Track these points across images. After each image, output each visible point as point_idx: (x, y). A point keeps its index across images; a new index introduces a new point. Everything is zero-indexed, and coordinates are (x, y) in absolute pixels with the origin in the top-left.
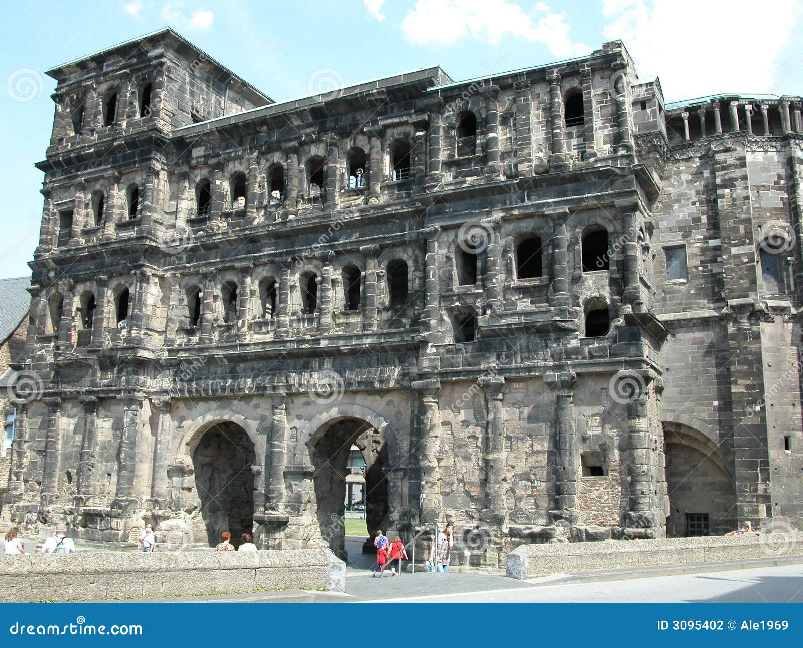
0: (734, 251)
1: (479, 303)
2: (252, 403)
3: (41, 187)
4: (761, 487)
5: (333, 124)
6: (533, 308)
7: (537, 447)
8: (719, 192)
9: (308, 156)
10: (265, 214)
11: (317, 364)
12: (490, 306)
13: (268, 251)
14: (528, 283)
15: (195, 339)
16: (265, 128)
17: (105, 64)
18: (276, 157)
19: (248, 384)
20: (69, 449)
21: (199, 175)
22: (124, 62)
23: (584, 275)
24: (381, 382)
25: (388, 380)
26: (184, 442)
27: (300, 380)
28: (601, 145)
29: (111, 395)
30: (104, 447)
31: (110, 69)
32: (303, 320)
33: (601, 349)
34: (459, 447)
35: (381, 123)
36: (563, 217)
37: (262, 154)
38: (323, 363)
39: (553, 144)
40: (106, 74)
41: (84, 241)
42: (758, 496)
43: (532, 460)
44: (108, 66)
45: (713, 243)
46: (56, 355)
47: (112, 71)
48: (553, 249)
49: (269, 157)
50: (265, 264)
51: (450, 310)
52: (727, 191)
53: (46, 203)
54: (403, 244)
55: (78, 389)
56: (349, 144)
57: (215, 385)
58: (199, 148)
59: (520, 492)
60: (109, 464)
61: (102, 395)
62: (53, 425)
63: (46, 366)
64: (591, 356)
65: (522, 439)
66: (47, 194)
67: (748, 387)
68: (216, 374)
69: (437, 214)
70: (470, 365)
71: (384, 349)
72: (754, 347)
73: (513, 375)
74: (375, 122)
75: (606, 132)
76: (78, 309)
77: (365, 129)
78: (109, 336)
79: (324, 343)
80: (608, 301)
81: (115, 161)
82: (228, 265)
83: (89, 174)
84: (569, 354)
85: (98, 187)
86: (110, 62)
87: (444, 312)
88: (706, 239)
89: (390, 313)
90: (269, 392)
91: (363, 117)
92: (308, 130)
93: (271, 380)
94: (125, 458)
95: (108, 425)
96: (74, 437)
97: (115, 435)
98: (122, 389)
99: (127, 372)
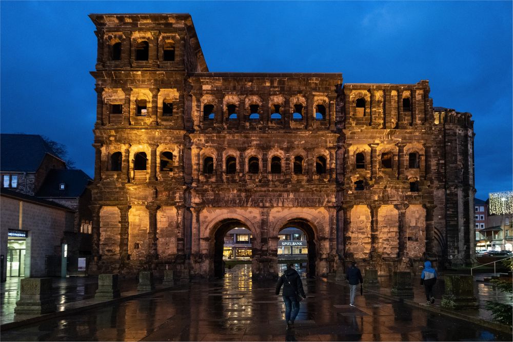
0: (451, 165)
2: (248, 211)
4: (456, 244)
5: (288, 89)
7: (391, 230)
8: (447, 144)
9: (273, 101)
10: (250, 125)
11: (286, 195)
13: (255, 143)
15: (213, 179)
16: (250, 83)
18: (254, 98)
19: (249, 202)
20: (137, 231)
21: (205, 100)
22: (153, 25)
23: (410, 169)
24: (319, 203)
25: (322, 203)
29: (169, 204)
30: (162, 230)
31: (144, 27)
32: (275, 176)
33: (418, 196)
34: (360, 230)
35: (314, 93)
36: (404, 146)
37: (248, 96)
38: (289, 195)
40: (140, 29)
42: (455, 247)
43: (389, 234)
45: (441, 162)
46: (123, 184)
47: (146, 28)
48: (399, 158)
49: (250, 98)
50: (252, 149)
51: (354, 177)
52: (449, 144)
55: (144, 201)
56: (295, 100)
57: (230, 202)
58: (207, 86)
59: (385, 246)
60: (167, 238)
61: (162, 204)
62: (125, 220)
64: (415, 199)
65: (386, 227)
67: (453, 212)
68: (229, 197)
69: (351, 138)
71: (321, 191)
72: (455, 199)
74: (311, 92)
75: (419, 116)
76: (133, 160)
78: (160, 176)
80: (418, 179)
81: (156, 82)
82: (231, 147)
83: (136, 86)
84: (407, 197)
86: (143, 22)
88: (439, 160)
89: (318, 176)
90: (261, 205)
91: (304, 89)
92: (274, 89)
93: (262, 201)
94: (181, 236)
95: (164, 219)
96: (139, 225)
97: (170, 225)
98: (177, 202)
99: (180, 194)
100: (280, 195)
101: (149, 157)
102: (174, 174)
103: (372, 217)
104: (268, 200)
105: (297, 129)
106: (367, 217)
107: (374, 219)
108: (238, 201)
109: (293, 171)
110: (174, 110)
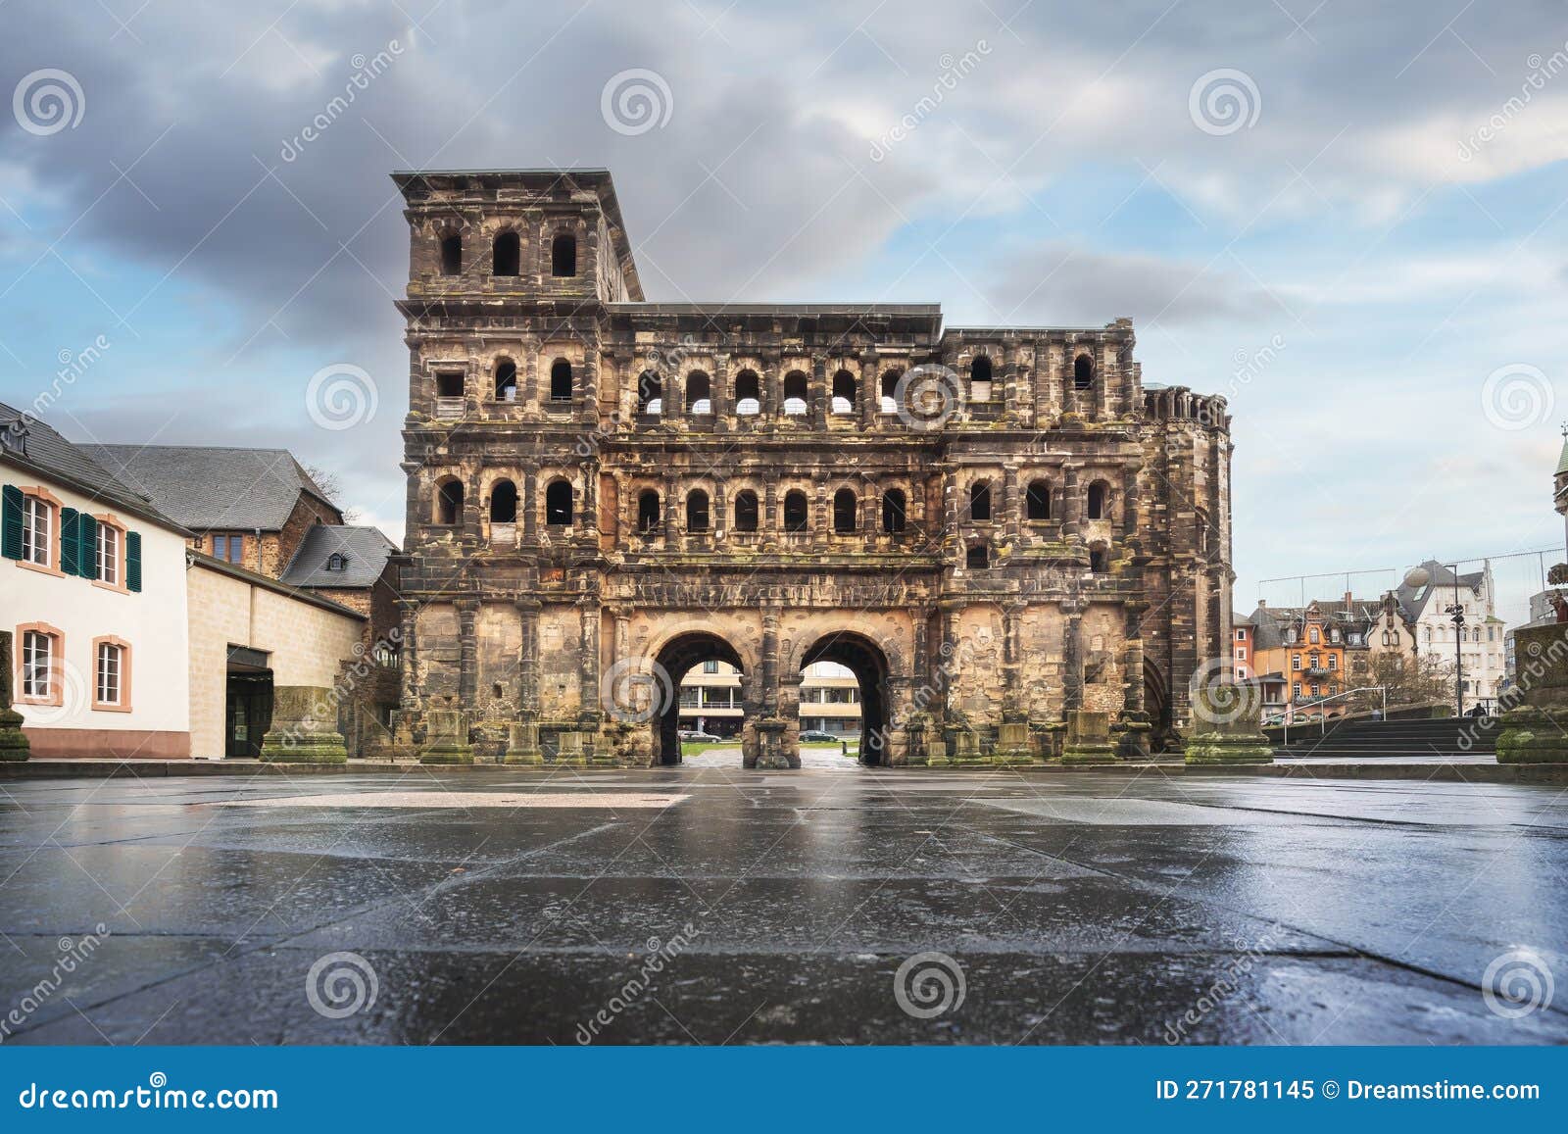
0: (1180, 515)
1: (998, 536)
2: (735, 616)
3: (405, 335)
5: (822, 341)
6: (1045, 544)
7: (1049, 659)
9: (789, 369)
10: (738, 423)
11: (818, 581)
12: (1012, 540)
13: (749, 461)
14: (1040, 523)
15: (659, 544)
16: (739, 327)
17: (499, 191)
18: (749, 364)
19: (735, 594)
20: (494, 659)
21: (643, 365)
22: (530, 196)
23: (1091, 522)
24: (890, 599)
25: (898, 597)
26: (649, 653)
27: (800, 594)
28: (1108, 412)
29: (564, 599)
30: (550, 657)
31: (510, 200)
32: (794, 537)
33: (1108, 583)
34: (979, 658)
35: (878, 350)
36: (1078, 469)
37: (734, 357)
38: (825, 579)
39: (1066, 403)
40: (500, 204)
41: (487, 416)
43: (1044, 670)
44: (504, 195)
45: (1159, 507)
46: (466, 551)
47: (514, 204)
48: (1065, 497)
49: (739, 361)
50: (743, 476)
51: (967, 540)
53: (415, 358)
54: (904, 475)
55: (511, 591)
56: (837, 366)
58: (646, 333)
59: (1034, 696)
60: (562, 675)
61: (549, 599)
62: (471, 632)
63: (452, 561)
64: (1102, 588)
65: (1036, 653)
66: (415, 346)
69: (960, 451)
70: (995, 589)
71: (892, 572)
73: (1035, 599)
74: (871, 347)
75: (1112, 400)
76: (487, 498)
77: (862, 353)
78: (545, 534)
79: (824, 561)
80: (1109, 545)
81: (535, 323)
82: (699, 471)
83: (492, 332)
84: (1083, 585)
85: (504, 352)
86: (507, 190)
87: (962, 541)
88: (1153, 503)
89: (888, 539)
90: (763, 603)
91: (857, 340)
92: (794, 341)
93: (764, 593)
94: (592, 668)
95: (554, 633)
96: (501, 646)
97: (568, 644)
98: (581, 594)
99: (588, 575)
100: (805, 582)
101: (521, 493)
102: (575, 531)
103: (1008, 630)
104: (778, 591)
105: (841, 430)
106: (995, 630)
107: (1012, 634)
108: (712, 593)
109: (832, 526)
110: (576, 388)
